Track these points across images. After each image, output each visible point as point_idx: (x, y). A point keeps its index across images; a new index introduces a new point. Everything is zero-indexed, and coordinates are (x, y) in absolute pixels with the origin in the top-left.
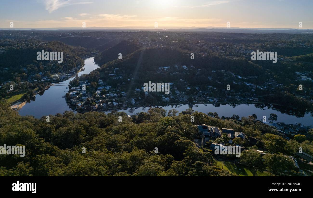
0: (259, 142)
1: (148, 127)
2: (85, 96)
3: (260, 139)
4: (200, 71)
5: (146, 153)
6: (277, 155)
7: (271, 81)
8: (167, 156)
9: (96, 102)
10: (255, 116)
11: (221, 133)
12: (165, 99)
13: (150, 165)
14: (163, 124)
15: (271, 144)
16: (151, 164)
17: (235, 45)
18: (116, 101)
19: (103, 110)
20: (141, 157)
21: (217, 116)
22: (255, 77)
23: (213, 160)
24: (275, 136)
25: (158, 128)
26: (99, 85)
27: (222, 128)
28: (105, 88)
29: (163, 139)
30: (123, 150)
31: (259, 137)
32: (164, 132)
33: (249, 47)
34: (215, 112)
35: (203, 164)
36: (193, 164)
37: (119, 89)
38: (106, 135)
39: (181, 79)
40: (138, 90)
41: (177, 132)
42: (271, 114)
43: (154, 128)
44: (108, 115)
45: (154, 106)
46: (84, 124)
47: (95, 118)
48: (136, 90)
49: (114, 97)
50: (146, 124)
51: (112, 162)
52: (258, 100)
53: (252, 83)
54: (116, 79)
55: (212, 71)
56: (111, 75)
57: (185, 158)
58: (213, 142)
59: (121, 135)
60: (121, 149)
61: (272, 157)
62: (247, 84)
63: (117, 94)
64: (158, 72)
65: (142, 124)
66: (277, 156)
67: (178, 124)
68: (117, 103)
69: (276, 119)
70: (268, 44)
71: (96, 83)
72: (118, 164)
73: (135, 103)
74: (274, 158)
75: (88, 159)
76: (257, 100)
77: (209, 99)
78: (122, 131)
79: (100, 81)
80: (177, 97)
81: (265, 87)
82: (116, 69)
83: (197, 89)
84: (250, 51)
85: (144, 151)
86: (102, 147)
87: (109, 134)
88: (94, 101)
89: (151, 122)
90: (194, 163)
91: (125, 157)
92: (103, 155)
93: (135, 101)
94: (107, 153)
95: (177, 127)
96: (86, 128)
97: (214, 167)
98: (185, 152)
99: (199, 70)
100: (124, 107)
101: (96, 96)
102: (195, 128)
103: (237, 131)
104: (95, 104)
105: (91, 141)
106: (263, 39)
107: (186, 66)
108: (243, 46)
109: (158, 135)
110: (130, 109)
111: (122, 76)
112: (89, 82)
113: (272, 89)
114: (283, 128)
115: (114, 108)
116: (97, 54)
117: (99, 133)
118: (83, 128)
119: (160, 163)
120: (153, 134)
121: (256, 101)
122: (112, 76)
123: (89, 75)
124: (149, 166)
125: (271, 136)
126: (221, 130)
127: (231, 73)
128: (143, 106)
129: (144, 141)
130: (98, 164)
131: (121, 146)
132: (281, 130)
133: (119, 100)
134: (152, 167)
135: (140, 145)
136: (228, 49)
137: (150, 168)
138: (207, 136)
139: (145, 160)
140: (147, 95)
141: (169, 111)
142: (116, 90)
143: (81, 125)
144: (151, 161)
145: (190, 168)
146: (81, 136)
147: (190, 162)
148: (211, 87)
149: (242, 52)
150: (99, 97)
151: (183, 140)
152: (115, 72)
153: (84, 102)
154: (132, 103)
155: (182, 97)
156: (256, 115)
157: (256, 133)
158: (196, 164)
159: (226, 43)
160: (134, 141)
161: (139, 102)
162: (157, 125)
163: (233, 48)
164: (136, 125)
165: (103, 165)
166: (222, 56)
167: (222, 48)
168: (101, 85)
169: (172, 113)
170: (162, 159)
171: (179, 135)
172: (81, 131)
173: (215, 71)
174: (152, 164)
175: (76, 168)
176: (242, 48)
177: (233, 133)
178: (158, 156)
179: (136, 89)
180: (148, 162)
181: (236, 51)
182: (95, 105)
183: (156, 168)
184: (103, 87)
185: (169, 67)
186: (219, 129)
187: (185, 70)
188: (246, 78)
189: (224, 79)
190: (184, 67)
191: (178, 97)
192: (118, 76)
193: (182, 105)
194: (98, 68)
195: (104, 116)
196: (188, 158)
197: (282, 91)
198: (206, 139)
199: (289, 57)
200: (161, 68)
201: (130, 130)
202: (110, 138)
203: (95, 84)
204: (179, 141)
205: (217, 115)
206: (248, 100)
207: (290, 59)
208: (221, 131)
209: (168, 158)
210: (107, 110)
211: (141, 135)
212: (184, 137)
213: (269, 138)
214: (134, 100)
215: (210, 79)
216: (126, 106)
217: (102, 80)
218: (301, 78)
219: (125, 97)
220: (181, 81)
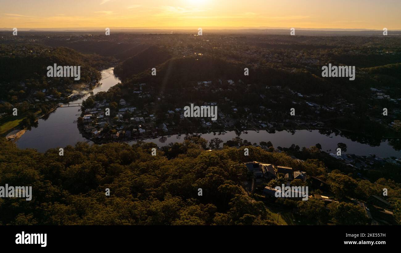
0: (324, 184)
1: (185, 165)
2: (102, 121)
3: (325, 180)
4: (251, 86)
5: (182, 201)
7: (340, 100)
8: (208, 206)
9: (117, 128)
10: (319, 146)
11: (276, 173)
12: (205, 124)
13: (187, 219)
14: (203, 163)
15: (339, 188)
16: (188, 218)
17: (294, 52)
18: (142, 127)
19: (126, 139)
20: (176, 207)
21: (271, 147)
22: (320, 95)
23: (265, 212)
24: (343, 176)
25: (198, 167)
26: (122, 107)
28: (128, 109)
29: (203, 182)
30: (153, 196)
31: (324, 177)
32: (205, 174)
33: (313, 55)
34: (269, 142)
35: (253, 217)
37: (147, 112)
38: (130, 175)
39: (225, 98)
40: (171, 112)
41: (221, 174)
42: (339, 143)
43: (192, 167)
44: (133, 146)
45: (191, 133)
46: (102, 160)
47: (116, 151)
48: (169, 112)
49: (140, 122)
50: (182, 160)
51: (139, 214)
52: (323, 125)
53: (316, 102)
54: (143, 97)
55: (265, 87)
56: (136, 92)
57: (231, 209)
58: (266, 186)
59: (150, 176)
60: (149, 196)
62: (309, 104)
63: (144, 117)
64: (197, 89)
65: (177, 160)
67: (223, 162)
68: (144, 131)
69: (345, 150)
70: (336, 51)
71: (116, 104)
72: (146, 216)
73: (167, 130)
74: (342, 208)
75: (108, 209)
77: (262, 124)
78: (152, 170)
79: (122, 101)
80: (220, 121)
81: (333, 108)
82: (142, 85)
83: (246, 110)
84: (313, 60)
85: (179, 198)
86: (126, 192)
87: (135, 174)
88: (115, 128)
89: (188, 156)
90: (242, 217)
91: (155, 207)
92: (128, 204)
93: (167, 127)
94: (133, 201)
96: (105, 165)
97: (267, 221)
98: (232, 201)
99: (249, 85)
101: (117, 120)
102: (244, 167)
103: (296, 171)
104: (115, 132)
105: (111, 183)
106: (331, 45)
107: (232, 81)
108: (305, 54)
109: (197, 178)
110: (161, 137)
111: (149, 93)
112: (107, 102)
113: (341, 110)
115: (140, 137)
116: (117, 63)
117: (122, 172)
118: (101, 166)
119: (199, 216)
120: (191, 176)
121: (320, 126)
122: (137, 94)
123: (108, 92)
124: (186, 220)
125: (339, 177)
126: (277, 168)
127: (290, 90)
128: (177, 134)
129: (180, 185)
130: (120, 216)
131: (150, 191)
133: (147, 126)
134: (189, 222)
135: (174, 191)
136: (285, 58)
137: (187, 223)
138: (259, 177)
139: (181, 211)
140: (183, 119)
141: (211, 141)
142: (142, 113)
143: (98, 162)
144: (189, 213)
145: (237, 223)
146: (99, 177)
147: (237, 215)
148: (264, 107)
149: (304, 62)
150: (120, 122)
151: (229, 184)
152: (141, 88)
153: (102, 129)
154: (164, 130)
155: (227, 121)
157: (320, 171)
158: (245, 217)
159: (283, 50)
160: (166, 184)
161: (172, 129)
162: (196, 164)
163: (292, 57)
164: (169, 161)
165: (127, 218)
166: (277, 67)
167: (278, 56)
168: (123, 105)
169: (214, 144)
170: (201, 210)
171: (223, 178)
172: (98, 169)
173: (269, 88)
174: (190, 217)
175: (93, 223)
176: (303, 56)
177: (291, 172)
178: (197, 206)
179: (169, 111)
180: (185, 215)
181: (296, 60)
183: (195, 223)
184: (126, 109)
185: (211, 82)
186: (273, 167)
187: (231, 85)
188: (308, 97)
189: (280, 97)
190: (229, 81)
191: (223, 121)
192: (145, 94)
193: (226, 131)
194: (118, 83)
195: (128, 149)
196: (235, 210)
198: (258, 181)
199: (362, 69)
200: (200, 83)
201: (161, 169)
202: (136, 179)
203: (116, 105)
204: (224, 186)
206: (311, 125)
207: (363, 70)
208: (276, 170)
209: (209, 208)
210: (131, 139)
211: (175, 177)
212: (229, 181)
213: (336, 180)
214: (166, 125)
215: (263, 98)
216: (155, 134)
217: (124, 99)
218: (377, 96)
219: (154, 121)
220: (226, 100)
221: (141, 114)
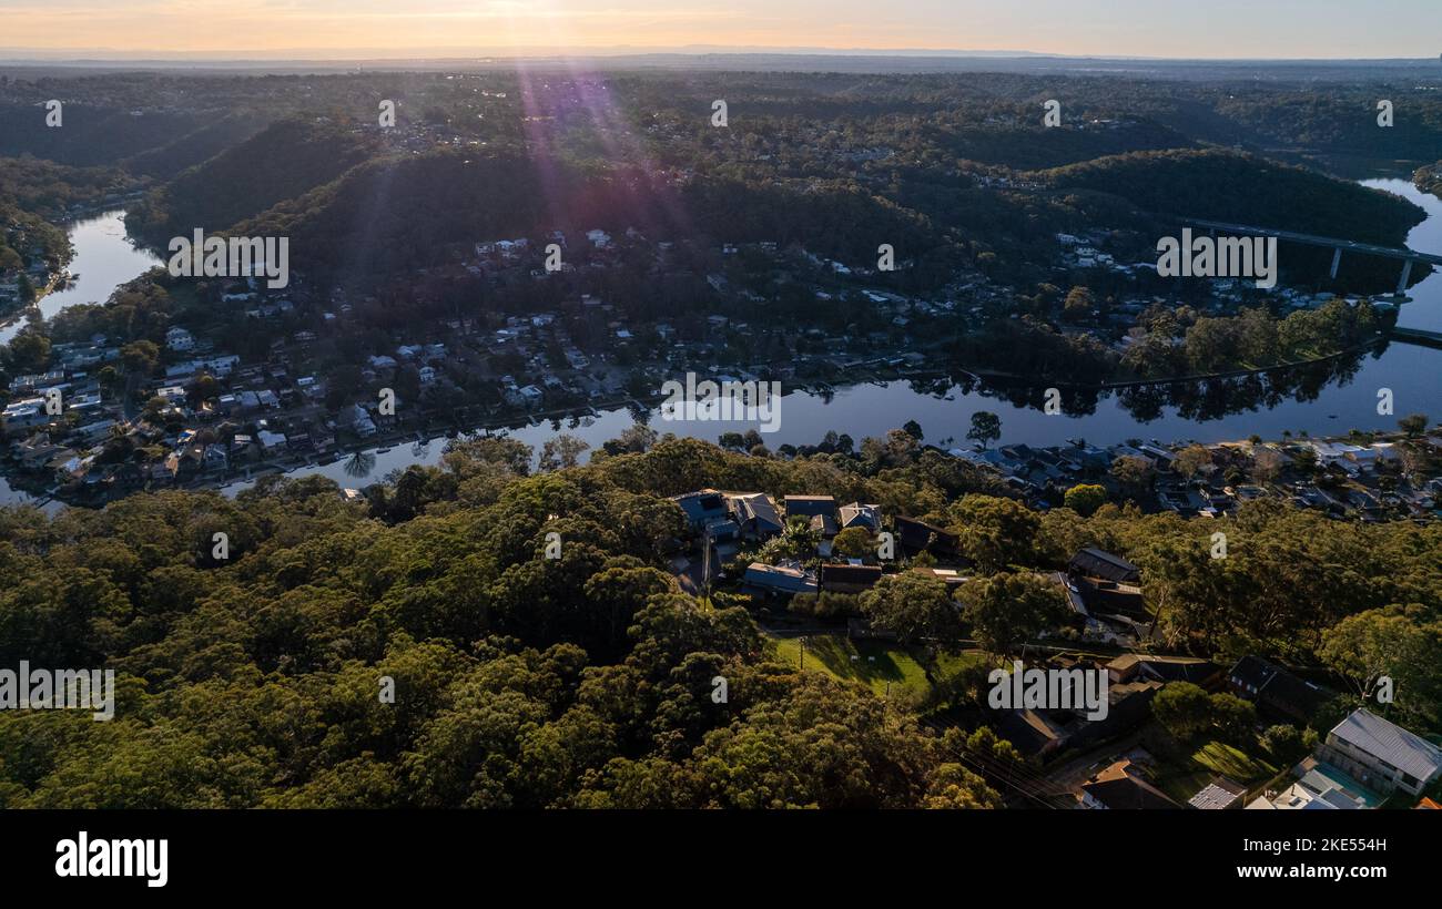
0: (940, 534)
1: (453, 532)
2: (97, 419)
3: (941, 525)
4: (670, 250)
5: (456, 652)
6: (1007, 578)
7: (968, 277)
8: (554, 652)
9: (169, 441)
10: (913, 429)
11: (783, 518)
12: (518, 392)
13: (480, 706)
14: (520, 511)
15: (986, 537)
16: (483, 700)
17: (811, 126)
18: (274, 427)
19: (208, 477)
20: (434, 677)
21: (759, 446)
22: (905, 263)
23: (757, 639)
24: (997, 500)
25: (502, 529)
26: (171, 357)
27: (787, 497)
28: (206, 367)
29: (527, 576)
30: (340, 655)
31: (937, 517)
32: (532, 547)
33: (873, 133)
34: (752, 431)
35: (717, 660)
36: (676, 669)
37: (285, 367)
38: (240, 601)
39: (584, 296)
40: (381, 361)
41: (592, 537)
42: (975, 416)
43: (481, 532)
44: (240, 497)
45: (467, 431)
46: (110, 559)
47: (170, 522)
48: (373, 362)
49: (262, 409)
50: (439, 520)
51: (290, 722)
52: (921, 363)
53: (894, 289)
54: (262, 315)
55: (722, 249)
56: (232, 297)
57: (639, 646)
58: (753, 561)
59: (323, 589)
60: (326, 656)
61: (990, 588)
62: (873, 296)
63: (276, 390)
64: (474, 269)
65: (421, 521)
66: (1008, 580)
67: (592, 499)
68: (281, 438)
69: (995, 434)
70: (945, 120)
71: (154, 347)
72: (321, 725)
73: (373, 426)
74: (999, 593)
75: (156, 729)
76: (918, 361)
77: (719, 375)
78: (325, 569)
79: (177, 336)
80: (574, 377)
81: (948, 305)
83: (663, 334)
84: (874, 151)
85: (444, 645)
86: (227, 660)
87: (259, 593)
88: (156, 439)
89: (461, 506)
90: (678, 665)
91: (354, 687)
92: (240, 697)
93: (371, 418)
94: (260, 683)
95: (588, 514)
96: (128, 578)
97: (765, 666)
98: (637, 622)
99: (664, 245)
100: (323, 451)
101: (164, 411)
102: (669, 510)
103: (848, 502)
104: (160, 454)
105: (162, 639)
106: (927, 100)
107: (601, 234)
108: (848, 131)
109: (504, 564)
110: (351, 456)
111: (289, 299)
112: (110, 344)
113: (974, 310)
114: (1023, 468)
115: (266, 462)
116: (140, 193)
117: (206, 594)
118: (107, 583)
119: (528, 689)
120: (479, 563)
121: (914, 368)
122: (240, 305)
123: (109, 305)
124: (475, 711)
125: (983, 505)
126: (782, 504)
127: (805, 252)
128: (413, 437)
129: (441, 601)
130: (215, 744)
131: (327, 640)
132: (1016, 476)
133: (291, 419)
134: (489, 714)
135: (419, 621)
136: (782, 145)
137: (479, 718)
138: (724, 538)
139: (453, 685)
140: (431, 383)
141: (546, 447)
142: (266, 374)
143: (95, 571)
144: (485, 686)
145: (663, 688)
146: (102, 624)
147: (663, 661)
148: (722, 319)
149: (843, 158)
150: (178, 415)
151: (620, 569)
152: (250, 281)
153: (99, 449)
154: (359, 430)
155: (597, 376)
156: (918, 426)
157: (925, 501)
158: (690, 665)
159: (771, 120)
160: (388, 605)
162: (495, 520)
163: (803, 142)
164: (390, 531)
165: (242, 746)
166: (759, 178)
167: (759, 142)
168: (184, 352)
169: (557, 457)
170: (531, 669)
171: (599, 553)
172: (97, 598)
173: (735, 250)
174: (489, 700)
176: (840, 137)
177: (830, 511)
178: (513, 657)
179: (373, 358)
180: (471, 694)
181: (821, 153)
182: (165, 456)
183: (511, 712)
184: (199, 364)
185: (524, 241)
186: (771, 500)
187: (601, 250)
188: (866, 272)
189: (776, 280)
190: (593, 235)
191: (580, 378)
192: (272, 302)
193: (599, 413)
194: (153, 268)
195: (220, 509)
196: (653, 646)
197: (1013, 316)
198: (722, 551)
199: (1029, 173)
200: (485, 248)
201: (363, 557)
202: (267, 608)
203: (151, 353)
204: (604, 577)
205: (761, 442)
206: (884, 366)
207: (1032, 179)
208: (782, 510)
209: (559, 659)
210: (233, 474)
211: (419, 576)
212: (622, 558)
213: (976, 514)
214: (368, 411)
215: (717, 286)
216: (328, 446)
217: (185, 328)
218: (1077, 257)
219: (319, 401)
220: (585, 303)
221: (261, 379)
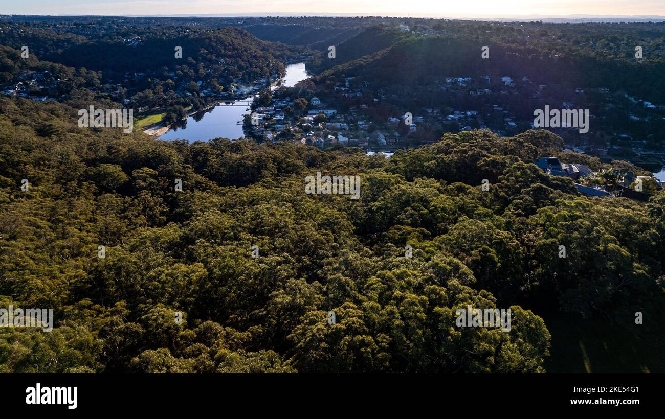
2: (281, 124)
4: (545, 88)
9: (304, 134)
18: (344, 136)
26: (311, 107)
37: (354, 117)
39: (494, 106)
40: (394, 119)
48: (390, 120)
49: (341, 129)
54: (349, 96)
55: (575, 90)
56: (338, 88)
63: (348, 124)
64: (443, 88)
68: (346, 139)
71: (306, 102)
73: (385, 142)
79: (314, 100)
82: (350, 79)
88: (300, 133)
93: (385, 139)
99: (541, 86)
101: (305, 124)
104: (300, 138)
107: (509, 79)
111: (361, 91)
112: (291, 100)
116: (313, 56)
122: (341, 91)
133: (352, 134)
140: (413, 130)
142: (346, 118)
150: (309, 126)
153: (279, 133)
154: (379, 142)
161: (394, 141)
168: (316, 106)
173: (582, 91)
179: (390, 118)
184: (322, 111)
185: (470, 78)
187: (508, 86)
189: (604, 108)
190: (504, 79)
192: (353, 92)
200: (450, 80)
203: (304, 104)
214: (385, 136)
215: (568, 108)
216: (364, 146)
217: (319, 98)
219: (365, 130)
220: (495, 109)
221: (343, 120)
